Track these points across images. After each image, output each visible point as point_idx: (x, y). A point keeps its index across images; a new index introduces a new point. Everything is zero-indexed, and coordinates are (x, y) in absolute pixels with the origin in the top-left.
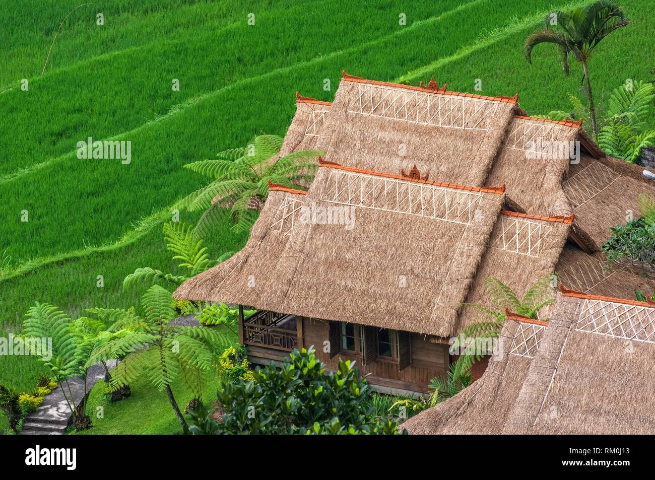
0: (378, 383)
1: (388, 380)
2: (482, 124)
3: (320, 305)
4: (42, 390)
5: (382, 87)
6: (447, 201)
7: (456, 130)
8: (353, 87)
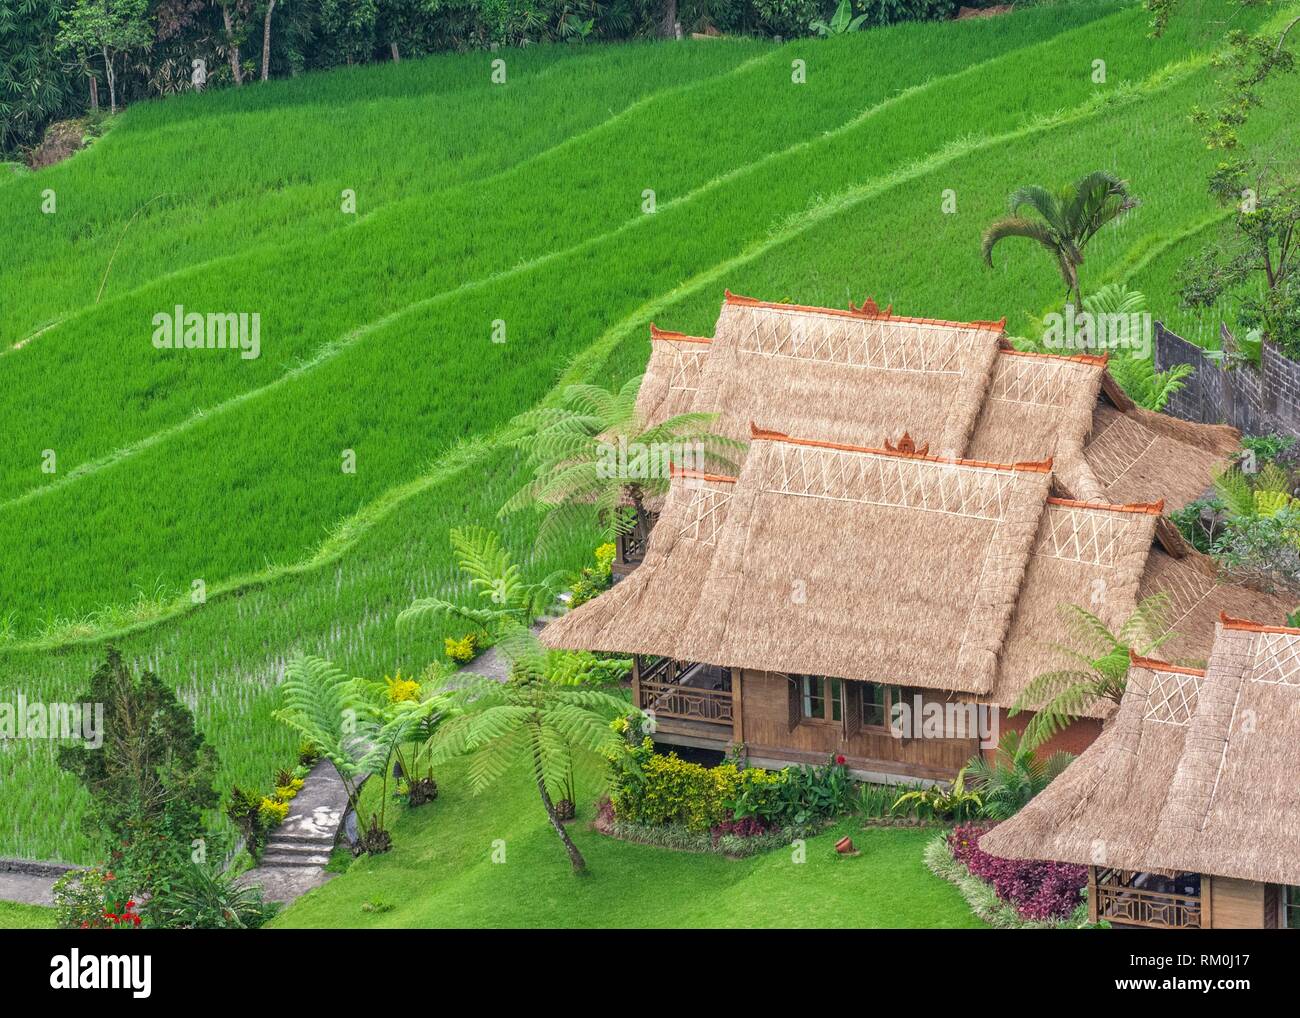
0: (864, 766)
1: (878, 762)
2: (952, 364)
3: (778, 651)
4: (283, 792)
5: (789, 312)
6: (961, 486)
7: (913, 375)
8: (743, 314)
